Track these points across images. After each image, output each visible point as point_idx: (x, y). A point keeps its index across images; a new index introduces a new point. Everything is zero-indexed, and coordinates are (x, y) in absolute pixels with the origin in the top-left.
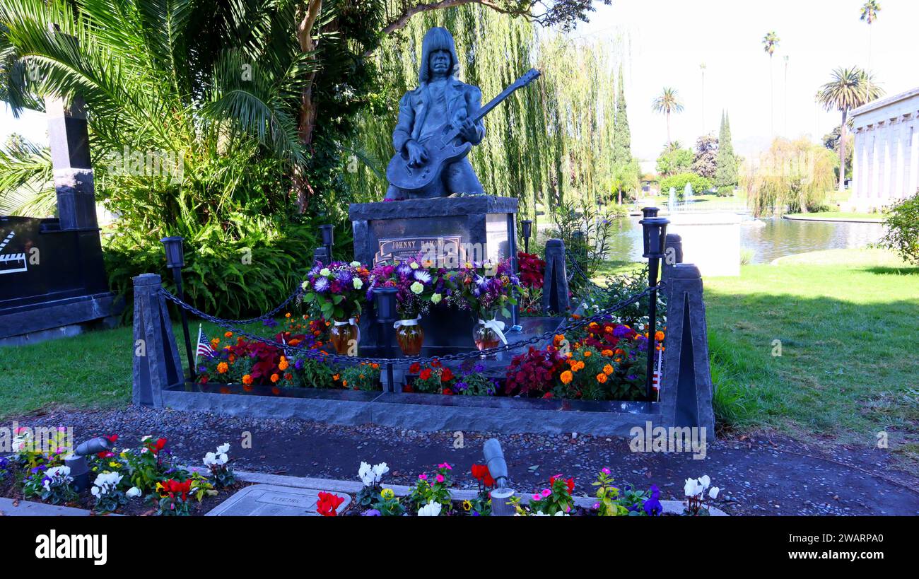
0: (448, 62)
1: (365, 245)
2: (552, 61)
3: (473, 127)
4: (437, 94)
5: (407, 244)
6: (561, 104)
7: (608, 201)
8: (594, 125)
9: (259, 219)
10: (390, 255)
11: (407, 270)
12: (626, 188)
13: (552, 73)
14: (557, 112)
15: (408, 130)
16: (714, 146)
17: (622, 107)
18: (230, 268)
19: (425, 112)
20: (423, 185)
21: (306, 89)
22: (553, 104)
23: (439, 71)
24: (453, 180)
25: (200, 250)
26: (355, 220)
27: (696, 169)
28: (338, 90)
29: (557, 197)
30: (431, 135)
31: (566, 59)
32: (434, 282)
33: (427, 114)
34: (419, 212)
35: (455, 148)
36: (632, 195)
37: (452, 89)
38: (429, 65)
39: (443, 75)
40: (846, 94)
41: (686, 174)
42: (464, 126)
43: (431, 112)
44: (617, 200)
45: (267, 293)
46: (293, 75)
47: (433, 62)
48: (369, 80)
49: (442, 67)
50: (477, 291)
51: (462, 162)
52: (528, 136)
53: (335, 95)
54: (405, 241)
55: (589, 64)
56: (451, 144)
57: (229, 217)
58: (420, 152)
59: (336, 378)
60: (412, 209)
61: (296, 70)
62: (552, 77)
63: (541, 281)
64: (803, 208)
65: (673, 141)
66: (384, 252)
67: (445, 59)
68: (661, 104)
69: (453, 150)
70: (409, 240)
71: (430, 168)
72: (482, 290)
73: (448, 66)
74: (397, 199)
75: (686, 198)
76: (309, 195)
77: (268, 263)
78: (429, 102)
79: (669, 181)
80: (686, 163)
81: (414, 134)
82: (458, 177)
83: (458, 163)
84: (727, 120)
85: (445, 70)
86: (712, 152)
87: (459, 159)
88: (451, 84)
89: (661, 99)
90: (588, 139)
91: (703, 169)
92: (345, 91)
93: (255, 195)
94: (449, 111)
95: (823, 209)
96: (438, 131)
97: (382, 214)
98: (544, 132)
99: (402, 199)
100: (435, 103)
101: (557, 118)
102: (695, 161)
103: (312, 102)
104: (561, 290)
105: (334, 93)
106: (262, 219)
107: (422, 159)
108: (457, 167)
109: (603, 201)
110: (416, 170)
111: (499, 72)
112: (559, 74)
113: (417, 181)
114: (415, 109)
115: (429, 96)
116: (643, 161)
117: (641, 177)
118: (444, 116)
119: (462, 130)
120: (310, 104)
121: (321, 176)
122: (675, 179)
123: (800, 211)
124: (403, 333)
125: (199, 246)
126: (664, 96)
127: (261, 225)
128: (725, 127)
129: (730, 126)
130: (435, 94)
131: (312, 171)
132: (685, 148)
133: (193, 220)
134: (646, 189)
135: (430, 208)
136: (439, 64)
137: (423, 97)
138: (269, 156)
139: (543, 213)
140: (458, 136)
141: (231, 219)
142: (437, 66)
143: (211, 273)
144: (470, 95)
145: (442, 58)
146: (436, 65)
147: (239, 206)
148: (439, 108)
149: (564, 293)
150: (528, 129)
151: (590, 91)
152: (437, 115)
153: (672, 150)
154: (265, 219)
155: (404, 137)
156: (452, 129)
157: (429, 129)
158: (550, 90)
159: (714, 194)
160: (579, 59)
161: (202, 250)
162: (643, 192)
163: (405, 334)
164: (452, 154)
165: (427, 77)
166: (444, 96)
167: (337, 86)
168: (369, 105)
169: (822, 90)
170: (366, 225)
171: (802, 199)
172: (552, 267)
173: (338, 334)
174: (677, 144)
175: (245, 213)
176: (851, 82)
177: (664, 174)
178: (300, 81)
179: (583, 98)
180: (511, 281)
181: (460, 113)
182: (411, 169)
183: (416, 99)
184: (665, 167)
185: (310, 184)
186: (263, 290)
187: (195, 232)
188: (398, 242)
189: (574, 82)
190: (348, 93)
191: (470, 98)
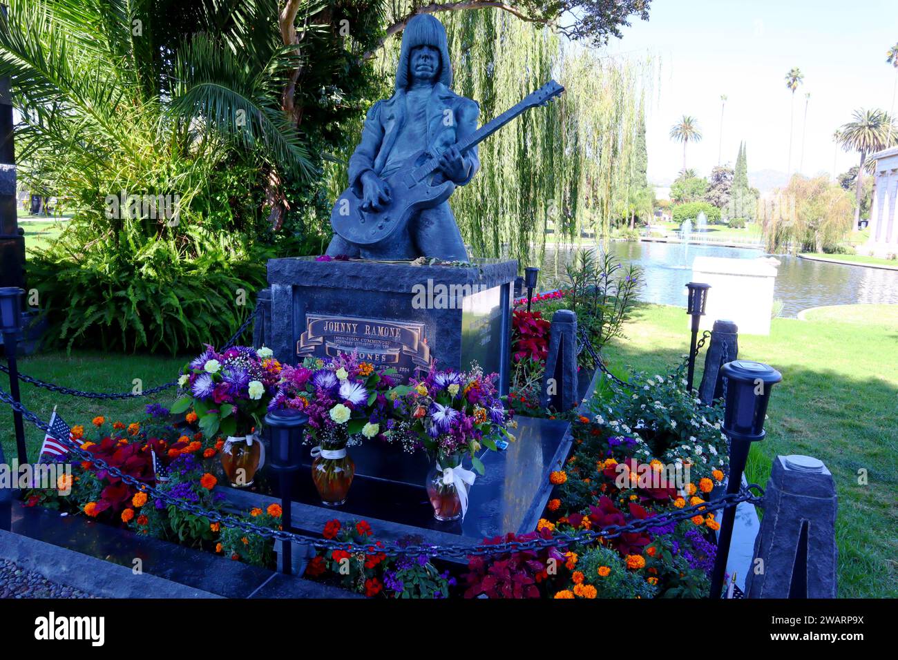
0: (436, 64)
1: (286, 321)
2: (576, 80)
3: (459, 160)
4: (416, 108)
5: (346, 326)
6: (582, 125)
7: (620, 224)
8: (615, 152)
9: (222, 236)
10: (321, 339)
11: (329, 380)
12: (639, 213)
13: (575, 92)
14: (576, 134)
15: (372, 155)
16: (729, 177)
17: (642, 133)
18: (170, 297)
19: (396, 131)
20: (378, 240)
21: (288, 88)
22: (573, 125)
23: (422, 75)
24: (423, 233)
25: (141, 270)
26: (275, 282)
27: (709, 199)
28: (324, 93)
29: (570, 217)
30: (399, 165)
31: (592, 79)
32: (370, 403)
33: (398, 134)
34: (365, 283)
35: (430, 189)
36: (644, 219)
37: (437, 102)
38: (409, 66)
39: (428, 81)
40: (867, 136)
41: (699, 203)
42: (445, 157)
43: (405, 132)
44: (629, 224)
45: (213, 329)
46: (271, 71)
47: (414, 62)
48: (364, 84)
49: (426, 70)
50: (434, 429)
51: (438, 209)
52: (544, 156)
53: (320, 98)
54: (343, 321)
55: (616, 84)
56: (425, 181)
57: (187, 230)
58: (378, 190)
59: (214, 528)
60: (355, 277)
61: (274, 66)
62: (575, 97)
63: (544, 350)
64: (819, 248)
65: (688, 168)
66: (312, 334)
67: (432, 58)
68: (679, 131)
69: (427, 191)
70: (349, 322)
71: (391, 215)
72: (442, 429)
73: (435, 69)
74: (338, 258)
75: (699, 227)
76: (285, 211)
77: (220, 292)
78: (403, 118)
79: (682, 209)
80: (699, 191)
81: (378, 161)
82: (431, 230)
83: (434, 211)
84: (745, 152)
85: (431, 74)
86: (727, 182)
87: (433, 204)
88: (437, 94)
89: (679, 127)
90: (608, 166)
91: (717, 199)
92: (333, 94)
93: (217, 206)
94: (429, 132)
95: (840, 251)
96: (408, 162)
97: (311, 279)
98: (561, 154)
99: (345, 258)
100: (412, 119)
101: (577, 140)
102: (709, 191)
103: (295, 105)
104: (568, 381)
105: (319, 96)
106: (225, 235)
107: (381, 201)
108: (431, 215)
109: (615, 222)
110: (373, 215)
111: (518, 88)
112: (583, 94)
113: (370, 232)
114: (385, 125)
115: (404, 109)
116: (658, 187)
117: (655, 204)
118: (422, 139)
119: (442, 163)
120: (292, 106)
121: (299, 190)
122: (688, 207)
123: (815, 251)
124: (321, 468)
125: (140, 265)
126: (683, 124)
127: (224, 242)
128: (742, 159)
129: (747, 159)
130: (413, 107)
131: (289, 184)
132: (700, 176)
133: (137, 234)
134: (658, 214)
135: (380, 279)
136: (422, 65)
137: (395, 110)
138: (242, 164)
139: (552, 231)
140: (437, 171)
141: (190, 233)
142: (419, 68)
143: (147, 301)
144: (462, 111)
145: (426, 57)
146: (418, 66)
147: (199, 220)
148: (416, 127)
149: (571, 384)
150: (544, 150)
151: (614, 115)
152: (412, 137)
153: (686, 178)
154: (229, 236)
155: (361, 165)
156: (431, 158)
157: (399, 156)
158: (570, 111)
159: (726, 224)
160: (605, 80)
161: (143, 269)
162: (655, 217)
163: (324, 471)
164: (425, 198)
165: (406, 82)
166: (424, 111)
167: (324, 88)
168: (361, 113)
169: (842, 130)
170: (290, 293)
171: (819, 239)
172: (557, 348)
173: (231, 454)
174: (692, 172)
175: (205, 227)
176: (873, 124)
177: (677, 201)
178: (278, 79)
179: (605, 121)
180: (490, 415)
181: (446, 136)
182: (365, 214)
183: (387, 112)
184: (678, 193)
185: (287, 199)
186: (208, 325)
187: (138, 247)
188: (334, 321)
189: (597, 103)
190: (336, 97)
191: (463, 116)
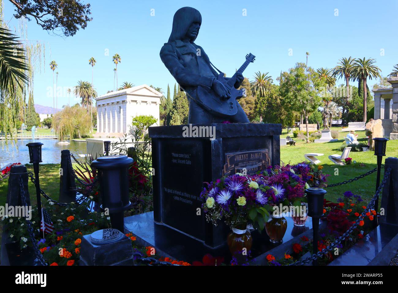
5: (244, 156)
10: (233, 166)
40: (84, 91)
60: (249, 130)
64: (80, 137)
66: (230, 164)
95: (87, 137)
110: (223, 102)
113: (229, 110)
123: (79, 138)
128: (31, 99)
170: (222, 142)
171: (79, 133)
176: (85, 87)
188: (239, 155)
